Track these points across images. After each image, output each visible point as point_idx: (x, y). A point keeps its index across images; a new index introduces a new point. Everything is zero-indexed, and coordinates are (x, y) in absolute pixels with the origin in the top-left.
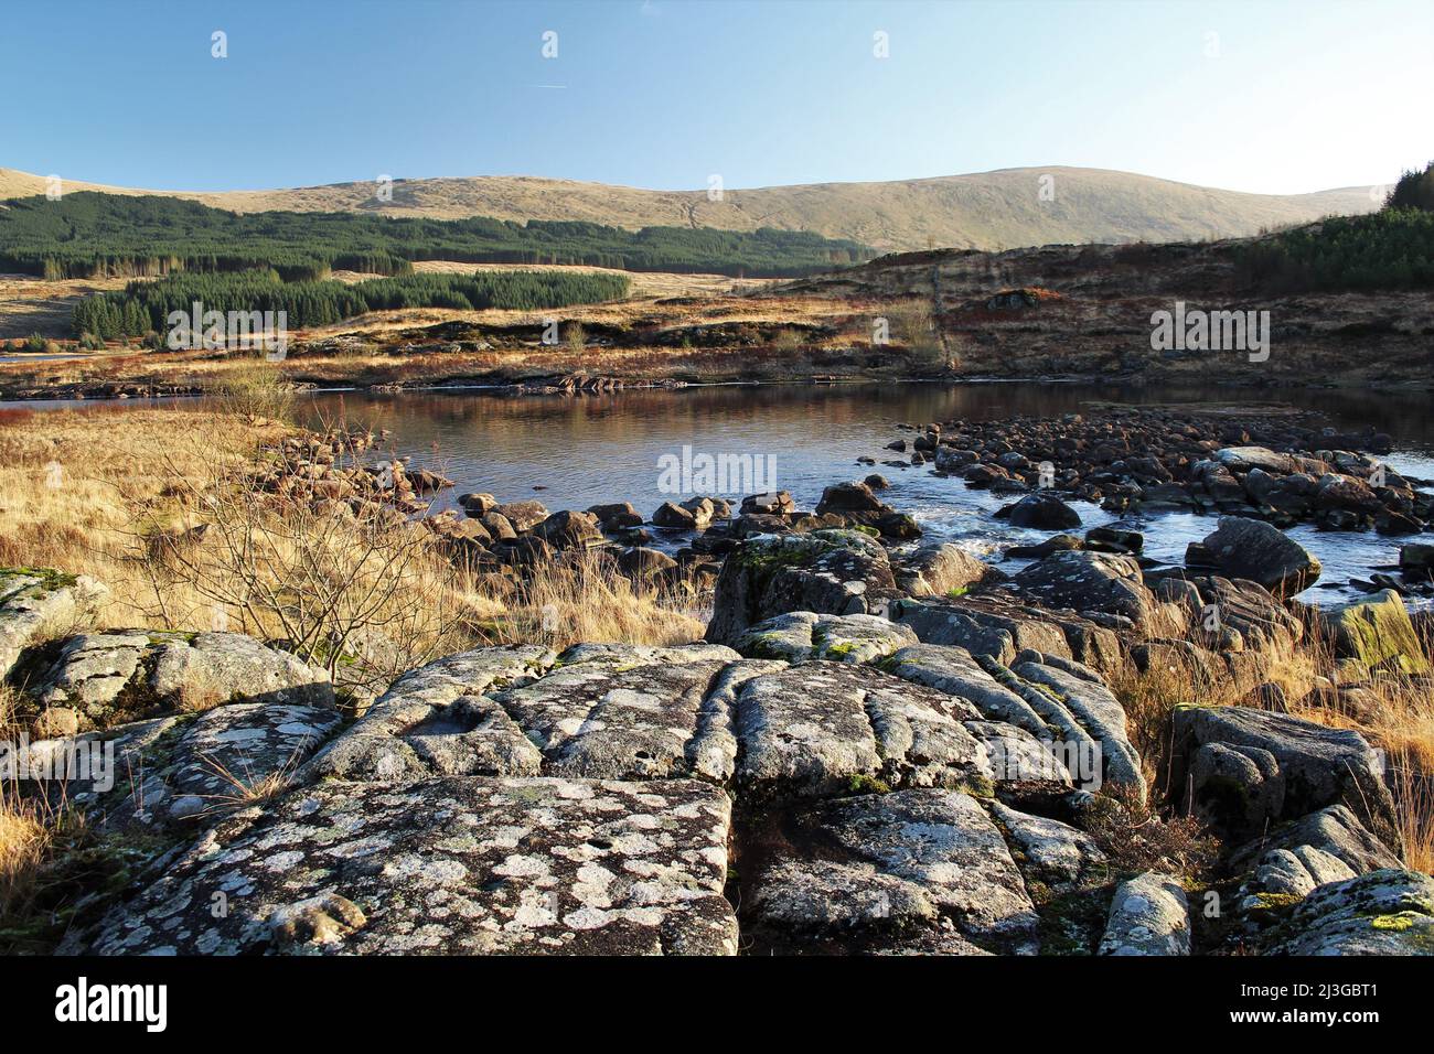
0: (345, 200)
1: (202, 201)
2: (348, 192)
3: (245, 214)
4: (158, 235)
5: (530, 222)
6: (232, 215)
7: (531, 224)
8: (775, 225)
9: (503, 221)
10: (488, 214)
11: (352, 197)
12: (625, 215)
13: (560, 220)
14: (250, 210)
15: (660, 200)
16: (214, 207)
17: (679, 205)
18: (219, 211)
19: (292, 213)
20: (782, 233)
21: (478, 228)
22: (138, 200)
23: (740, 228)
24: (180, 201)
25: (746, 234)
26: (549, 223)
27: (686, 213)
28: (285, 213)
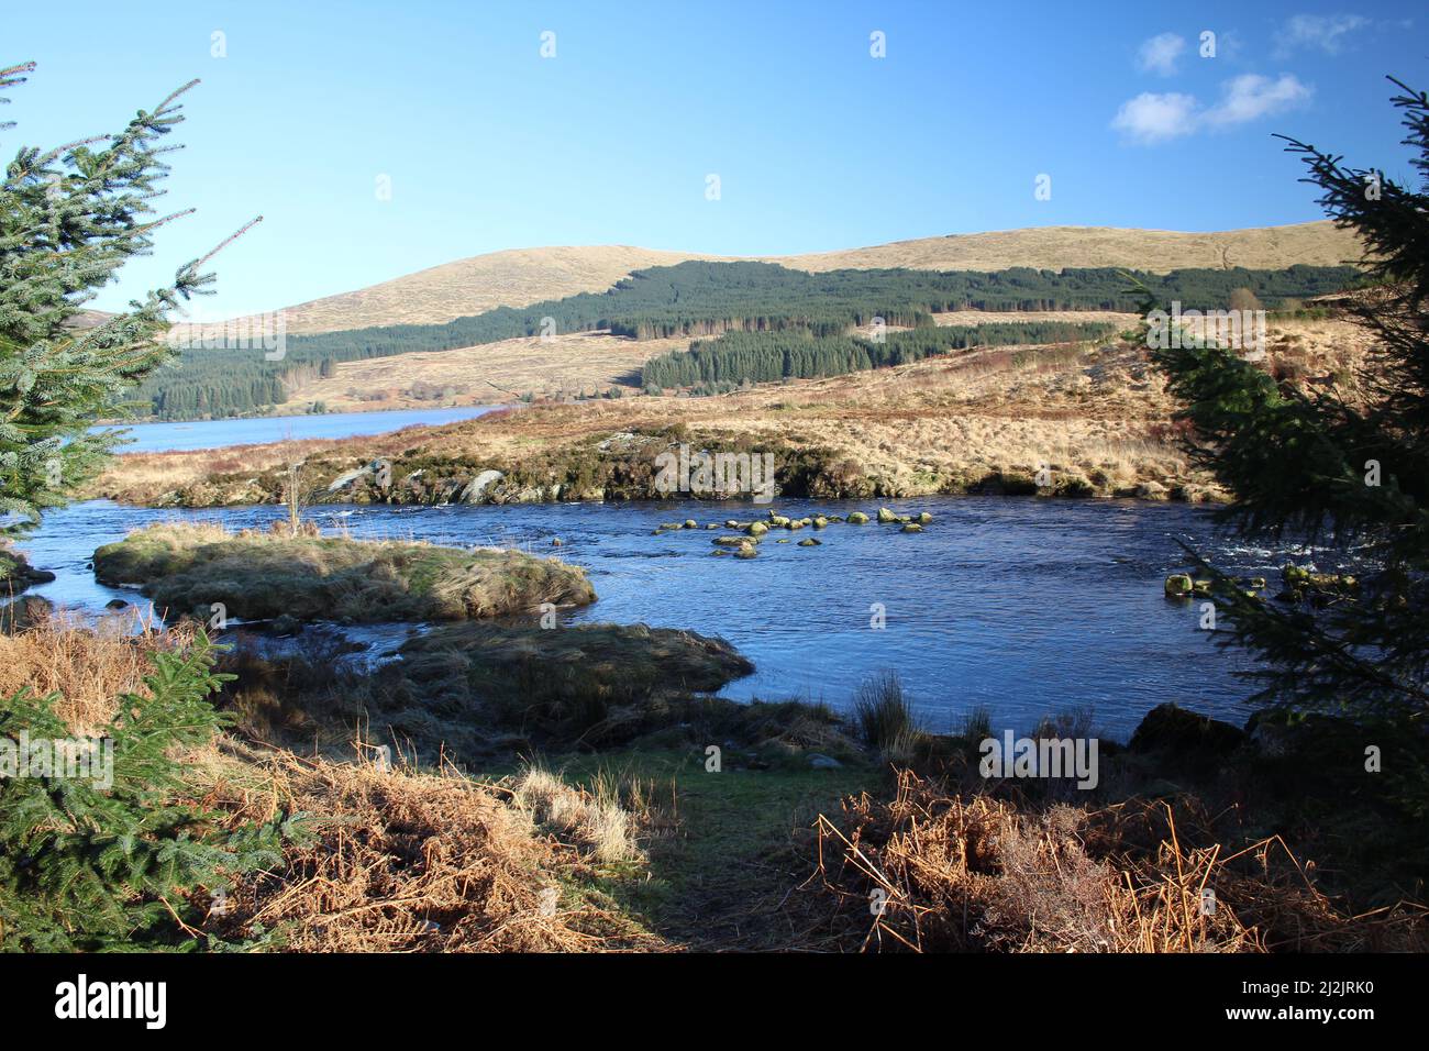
0: (903, 257)
1: (782, 264)
2: (905, 249)
3: (816, 274)
4: (741, 295)
5: (1064, 270)
6: (806, 274)
7: (1065, 273)
8: (1310, 261)
9: (1039, 270)
10: (1024, 264)
11: (908, 253)
12: (1159, 258)
13: (1095, 267)
14: (820, 270)
15: (1195, 243)
16: (790, 268)
17: (1213, 247)
18: (795, 272)
19: (856, 271)
20: (1317, 269)
21: (1016, 278)
22: (731, 265)
23: (1272, 267)
24: (764, 265)
25: (1278, 272)
26: (1083, 271)
27: (1220, 254)
28: (850, 270)
